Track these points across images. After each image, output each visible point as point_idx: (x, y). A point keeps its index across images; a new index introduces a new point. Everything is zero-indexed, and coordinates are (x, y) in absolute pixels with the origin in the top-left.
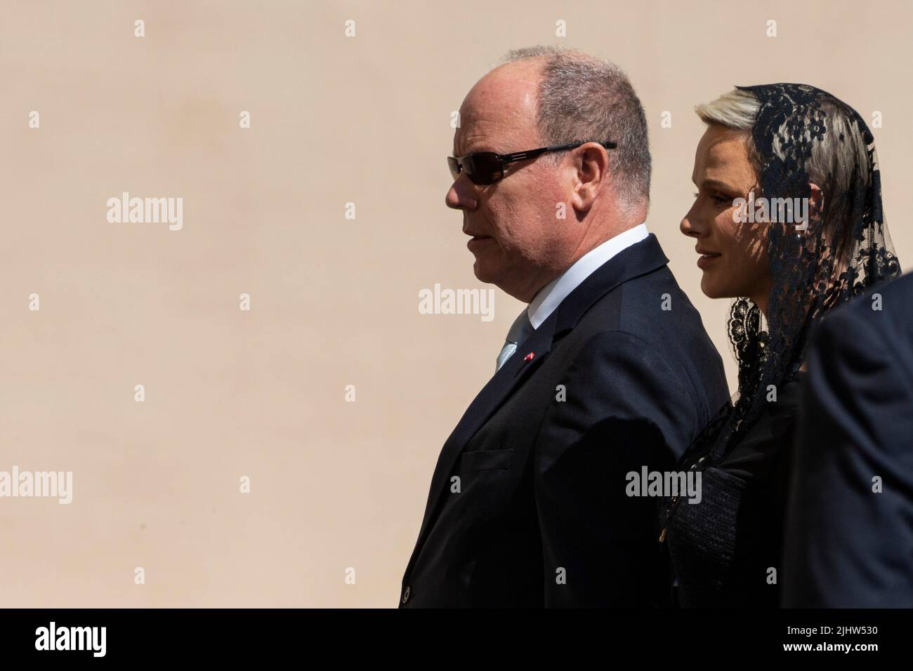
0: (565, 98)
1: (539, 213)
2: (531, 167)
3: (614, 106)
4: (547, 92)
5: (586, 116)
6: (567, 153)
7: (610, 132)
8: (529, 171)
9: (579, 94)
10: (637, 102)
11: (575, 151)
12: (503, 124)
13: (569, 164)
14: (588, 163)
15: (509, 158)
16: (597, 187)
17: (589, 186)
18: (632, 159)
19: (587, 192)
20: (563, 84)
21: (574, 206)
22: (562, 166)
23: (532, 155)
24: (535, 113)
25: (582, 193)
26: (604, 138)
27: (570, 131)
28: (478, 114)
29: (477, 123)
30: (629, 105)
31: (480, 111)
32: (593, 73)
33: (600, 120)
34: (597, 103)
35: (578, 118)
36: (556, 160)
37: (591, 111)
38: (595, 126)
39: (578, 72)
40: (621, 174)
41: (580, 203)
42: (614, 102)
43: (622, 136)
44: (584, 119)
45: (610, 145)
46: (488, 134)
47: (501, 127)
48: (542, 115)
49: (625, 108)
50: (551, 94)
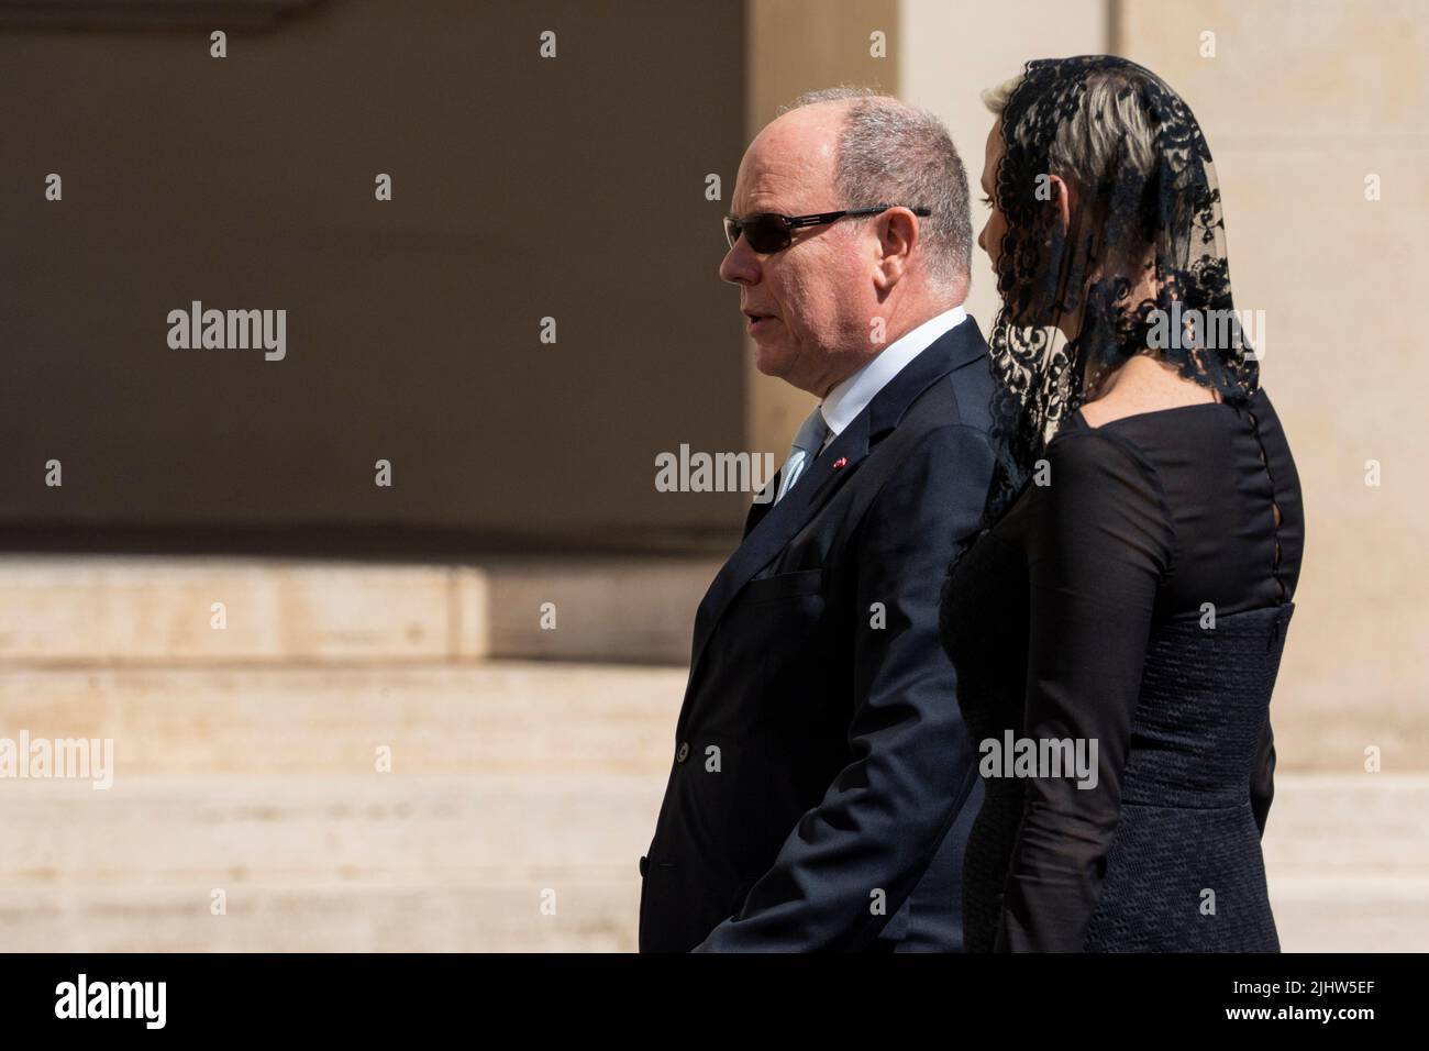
0: (871, 152)
1: (833, 291)
2: (826, 235)
3: (931, 164)
4: (849, 144)
5: (895, 175)
6: (870, 219)
7: (922, 196)
8: (823, 239)
9: (888, 146)
10: (958, 161)
11: (878, 217)
12: (796, 181)
13: (871, 231)
14: (894, 233)
15: (798, 222)
16: (904, 263)
17: (894, 259)
18: (947, 232)
19: (892, 267)
20: (870, 135)
21: (877, 284)
22: (862, 235)
23: (827, 220)
24: (832, 169)
25: (887, 269)
26: (915, 201)
27: (875, 192)
28: (764, 165)
29: (763, 176)
30: (947, 164)
31: (767, 162)
32: (907, 124)
33: (912, 181)
34: (909, 159)
35: (885, 177)
36: (856, 227)
37: (901, 169)
38: (905, 187)
39: (889, 121)
40: (935, 247)
41: (883, 280)
42: (931, 160)
43: (937, 202)
44: (892, 179)
45: (922, 212)
46: (777, 191)
47: (793, 185)
48: (841, 170)
49: (943, 168)
50: (854, 146)
